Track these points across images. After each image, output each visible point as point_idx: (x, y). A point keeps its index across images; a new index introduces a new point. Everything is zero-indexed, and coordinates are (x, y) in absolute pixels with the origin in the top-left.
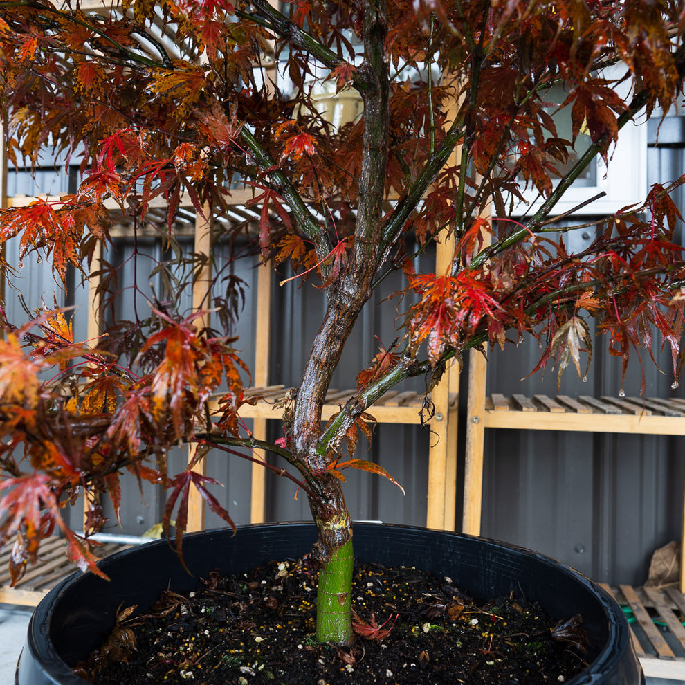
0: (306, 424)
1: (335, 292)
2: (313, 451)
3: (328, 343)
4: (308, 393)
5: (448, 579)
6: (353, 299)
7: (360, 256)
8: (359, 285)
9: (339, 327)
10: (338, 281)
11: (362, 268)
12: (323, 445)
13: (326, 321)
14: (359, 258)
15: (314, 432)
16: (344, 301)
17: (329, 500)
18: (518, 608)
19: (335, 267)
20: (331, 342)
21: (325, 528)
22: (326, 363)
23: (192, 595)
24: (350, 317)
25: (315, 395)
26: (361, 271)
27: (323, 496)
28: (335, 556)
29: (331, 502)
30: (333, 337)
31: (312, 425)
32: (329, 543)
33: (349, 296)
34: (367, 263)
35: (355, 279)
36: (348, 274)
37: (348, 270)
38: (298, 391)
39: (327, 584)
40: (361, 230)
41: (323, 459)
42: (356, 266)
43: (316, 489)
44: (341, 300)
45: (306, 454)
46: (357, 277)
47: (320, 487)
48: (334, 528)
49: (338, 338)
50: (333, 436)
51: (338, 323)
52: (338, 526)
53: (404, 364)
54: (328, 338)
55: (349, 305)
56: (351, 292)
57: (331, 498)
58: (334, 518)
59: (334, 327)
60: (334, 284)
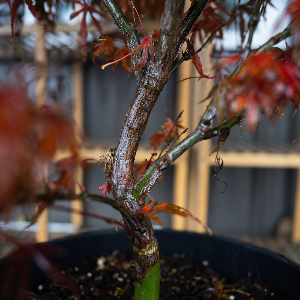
0: (123, 175)
1: (143, 75)
2: (130, 196)
3: (138, 114)
4: (124, 152)
5: (205, 263)
6: (158, 80)
7: (165, 46)
8: (163, 70)
9: (146, 102)
10: (146, 67)
11: (166, 56)
12: (137, 191)
13: (136, 97)
14: (164, 47)
15: (129, 181)
16: (151, 82)
17: (143, 233)
18: (259, 287)
19: (143, 56)
20: (141, 113)
21: (141, 254)
22: (137, 130)
23: (40, 287)
24: (155, 94)
25: (129, 153)
26: (165, 58)
27: (139, 230)
28: (149, 274)
29: (145, 234)
30: (141, 110)
31: (127, 175)
32: (144, 265)
33: (155, 78)
34: (170, 52)
35: (160, 65)
36: (154, 61)
37: (155, 57)
38: (115, 149)
39: (143, 293)
40: (167, 24)
41: (138, 201)
42: (162, 55)
43: (134, 226)
44: (148, 81)
45: (124, 198)
46: (162, 63)
47: (137, 223)
48: (147, 254)
49: (146, 110)
50: (145, 184)
51: (146, 99)
52: (150, 252)
53: (201, 130)
54: (138, 110)
55: (154, 85)
56: (157, 75)
57: (145, 231)
58: (148, 247)
59: (142, 102)
60: (143, 69)
